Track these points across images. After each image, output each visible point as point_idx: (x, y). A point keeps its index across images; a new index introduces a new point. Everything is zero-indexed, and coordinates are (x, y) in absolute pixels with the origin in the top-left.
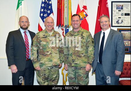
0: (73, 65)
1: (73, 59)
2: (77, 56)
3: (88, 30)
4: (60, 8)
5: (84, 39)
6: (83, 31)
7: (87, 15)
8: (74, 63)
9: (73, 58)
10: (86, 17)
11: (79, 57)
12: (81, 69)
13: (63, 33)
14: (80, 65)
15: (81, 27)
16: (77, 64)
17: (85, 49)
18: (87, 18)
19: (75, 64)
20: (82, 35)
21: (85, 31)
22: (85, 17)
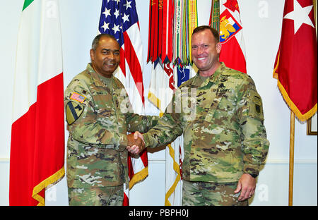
0: (193, 177)
1: (192, 160)
2: (205, 150)
3: (245, 71)
4: (161, 7)
5: (226, 97)
6: (226, 74)
7: (238, 27)
8: (196, 170)
9: (192, 157)
10: (235, 33)
11: (212, 153)
12: (217, 188)
13: (172, 80)
14: (216, 178)
15: (223, 64)
16: (204, 173)
17: (231, 130)
18: (238, 36)
19: (200, 173)
20: (222, 85)
21: (233, 72)
22: (232, 34)
